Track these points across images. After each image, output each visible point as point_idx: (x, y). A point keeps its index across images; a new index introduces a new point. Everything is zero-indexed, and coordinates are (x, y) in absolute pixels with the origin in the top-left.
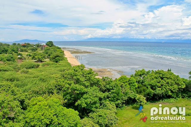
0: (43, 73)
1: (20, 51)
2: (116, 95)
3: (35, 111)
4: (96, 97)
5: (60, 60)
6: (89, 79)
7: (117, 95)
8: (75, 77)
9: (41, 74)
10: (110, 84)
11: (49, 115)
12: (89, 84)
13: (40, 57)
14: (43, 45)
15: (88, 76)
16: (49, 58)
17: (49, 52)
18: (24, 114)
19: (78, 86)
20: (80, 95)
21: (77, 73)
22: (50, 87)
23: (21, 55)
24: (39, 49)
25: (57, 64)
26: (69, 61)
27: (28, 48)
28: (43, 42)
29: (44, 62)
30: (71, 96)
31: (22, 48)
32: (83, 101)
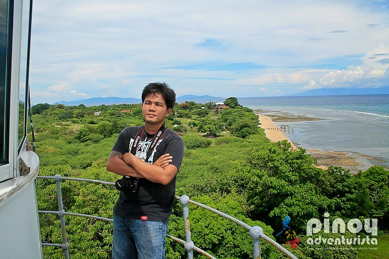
0: (216, 157)
1: (178, 117)
2: (356, 204)
3: (195, 220)
4: (311, 203)
5: (250, 134)
6: (299, 168)
7: (360, 205)
8: (270, 164)
9: (212, 158)
10: (344, 181)
11: (219, 229)
12: (297, 178)
13: (213, 127)
14: (219, 105)
15: (297, 164)
16: (228, 130)
17: (230, 118)
18: (177, 223)
19: (275, 181)
20: (279, 199)
21: (274, 155)
22: (225, 181)
23: (179, 124)
24: (212, 112)
25: (243, 142)
26: (268, 136)
27: (192, 111)
28: (220, 99)
29: (220, 136)
30: (262, 199)
31: (180, 111)
32: (285, 210)
